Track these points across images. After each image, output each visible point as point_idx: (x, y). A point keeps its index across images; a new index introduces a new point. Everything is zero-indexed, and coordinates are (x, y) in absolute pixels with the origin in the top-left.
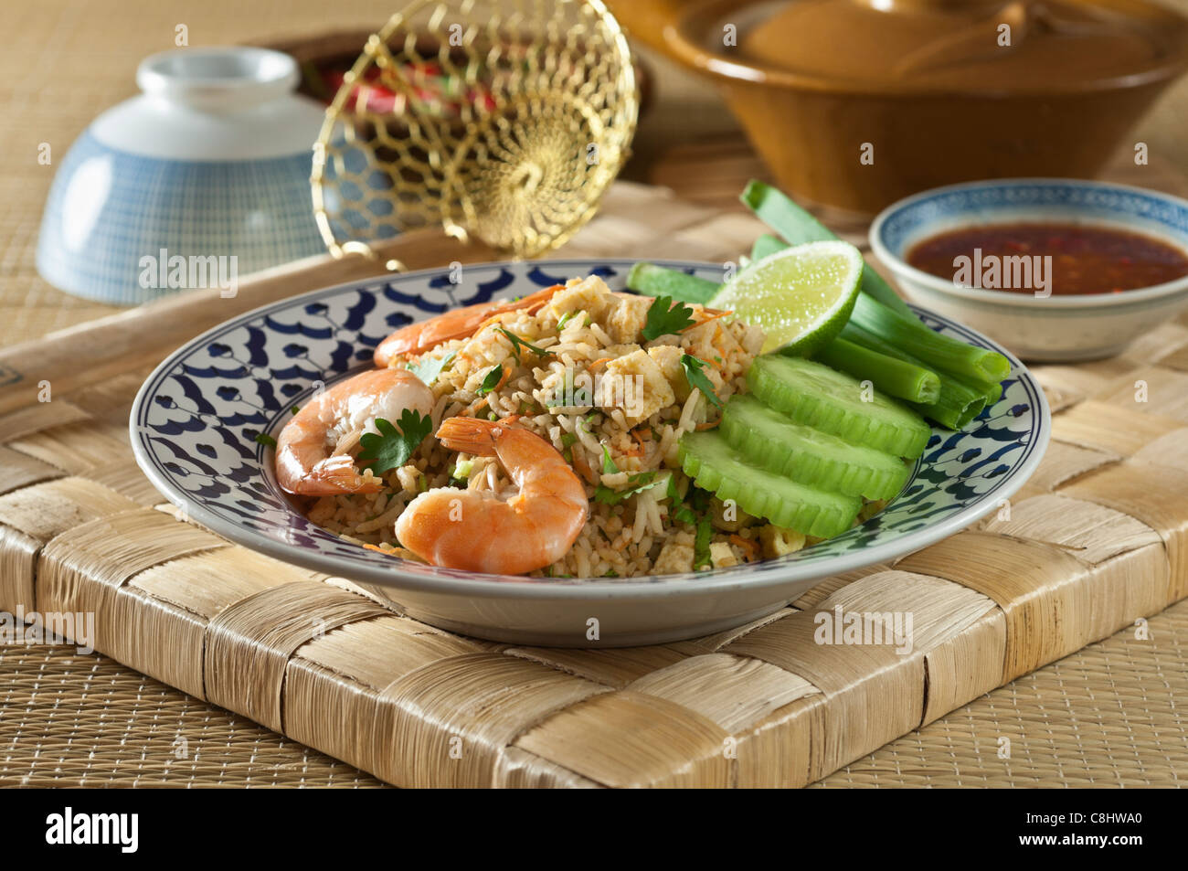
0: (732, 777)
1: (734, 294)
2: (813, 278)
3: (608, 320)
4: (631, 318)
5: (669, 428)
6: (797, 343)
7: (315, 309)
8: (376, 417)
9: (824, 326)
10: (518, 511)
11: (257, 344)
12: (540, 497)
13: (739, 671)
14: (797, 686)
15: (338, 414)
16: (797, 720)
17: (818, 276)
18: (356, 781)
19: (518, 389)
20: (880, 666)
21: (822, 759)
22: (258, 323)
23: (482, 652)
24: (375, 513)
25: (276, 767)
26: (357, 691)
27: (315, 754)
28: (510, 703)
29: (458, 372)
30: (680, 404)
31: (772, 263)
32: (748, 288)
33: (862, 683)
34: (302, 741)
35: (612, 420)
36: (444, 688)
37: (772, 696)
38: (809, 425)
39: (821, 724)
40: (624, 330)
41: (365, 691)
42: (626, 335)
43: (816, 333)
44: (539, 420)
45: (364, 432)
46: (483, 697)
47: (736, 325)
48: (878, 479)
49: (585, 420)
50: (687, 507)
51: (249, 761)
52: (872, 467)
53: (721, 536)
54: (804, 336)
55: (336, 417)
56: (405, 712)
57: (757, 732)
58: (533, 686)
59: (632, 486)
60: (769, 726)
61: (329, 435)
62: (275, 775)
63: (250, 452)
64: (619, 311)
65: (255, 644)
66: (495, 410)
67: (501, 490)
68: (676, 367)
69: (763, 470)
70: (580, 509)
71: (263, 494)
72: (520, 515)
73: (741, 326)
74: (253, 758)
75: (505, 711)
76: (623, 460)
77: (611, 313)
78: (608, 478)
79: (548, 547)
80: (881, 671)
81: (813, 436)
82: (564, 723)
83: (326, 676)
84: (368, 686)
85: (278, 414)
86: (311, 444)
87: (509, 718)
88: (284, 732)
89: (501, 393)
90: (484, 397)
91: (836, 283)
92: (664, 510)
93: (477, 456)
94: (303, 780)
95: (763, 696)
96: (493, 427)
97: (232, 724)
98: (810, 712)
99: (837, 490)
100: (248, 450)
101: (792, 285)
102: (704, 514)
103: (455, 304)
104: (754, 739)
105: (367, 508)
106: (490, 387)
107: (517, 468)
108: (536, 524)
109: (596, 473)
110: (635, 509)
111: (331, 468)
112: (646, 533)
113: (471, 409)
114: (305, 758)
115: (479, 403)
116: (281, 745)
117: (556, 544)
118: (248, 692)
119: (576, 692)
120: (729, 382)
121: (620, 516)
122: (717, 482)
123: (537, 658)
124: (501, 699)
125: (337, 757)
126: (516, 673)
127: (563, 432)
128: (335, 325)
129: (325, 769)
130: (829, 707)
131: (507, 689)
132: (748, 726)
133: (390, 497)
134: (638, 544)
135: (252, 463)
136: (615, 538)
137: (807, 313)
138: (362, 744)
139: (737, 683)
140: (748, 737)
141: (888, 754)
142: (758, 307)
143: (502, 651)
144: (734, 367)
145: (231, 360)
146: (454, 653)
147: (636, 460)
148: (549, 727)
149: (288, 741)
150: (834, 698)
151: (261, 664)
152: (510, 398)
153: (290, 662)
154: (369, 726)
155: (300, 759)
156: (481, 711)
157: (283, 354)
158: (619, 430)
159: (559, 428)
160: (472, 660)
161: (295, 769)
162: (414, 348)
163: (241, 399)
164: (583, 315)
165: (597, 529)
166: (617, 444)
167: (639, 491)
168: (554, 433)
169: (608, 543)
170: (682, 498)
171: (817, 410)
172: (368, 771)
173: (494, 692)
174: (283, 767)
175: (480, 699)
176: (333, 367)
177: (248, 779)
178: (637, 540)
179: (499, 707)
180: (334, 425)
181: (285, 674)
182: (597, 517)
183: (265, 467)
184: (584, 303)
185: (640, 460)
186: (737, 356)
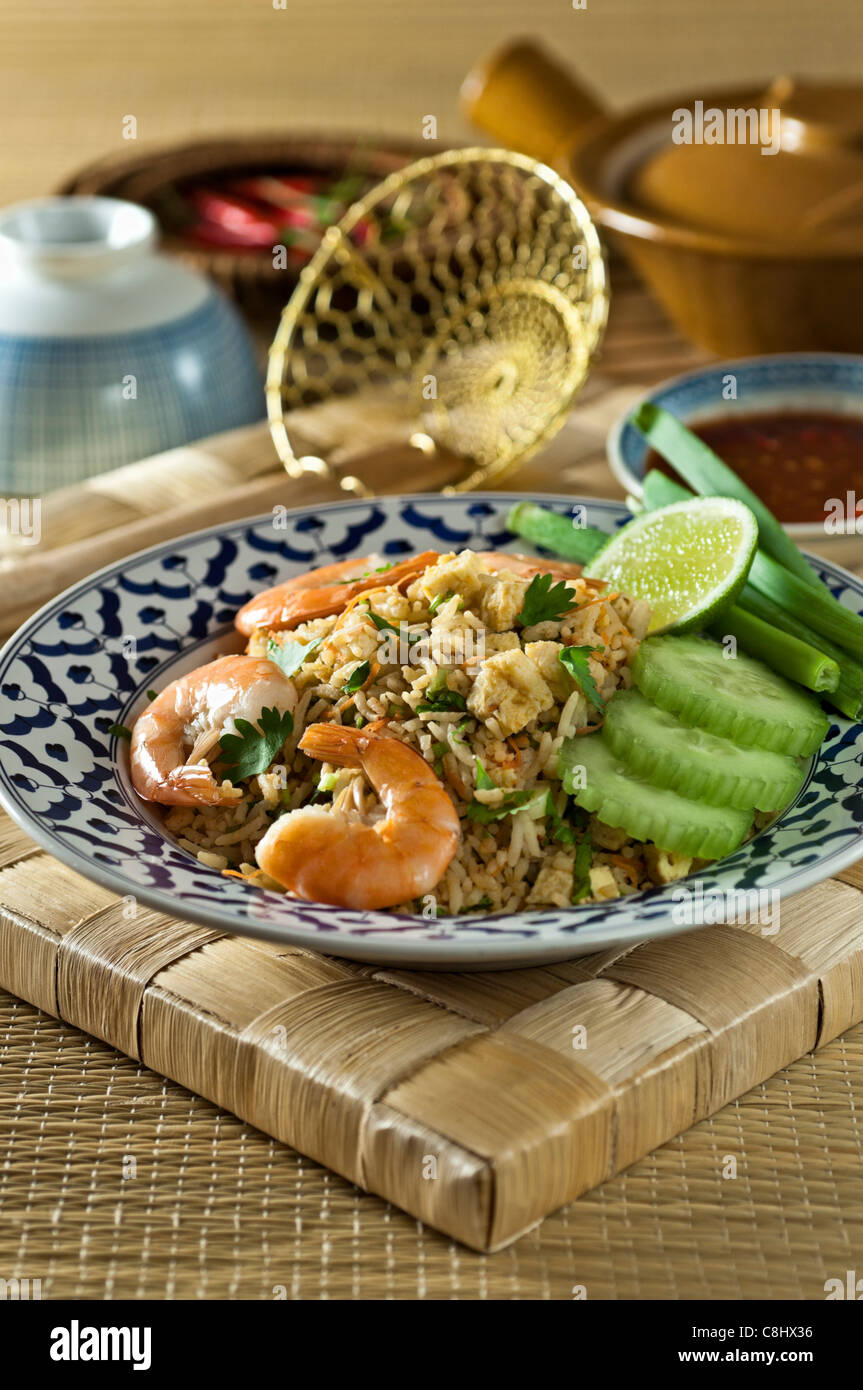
0: (612, 1131)
1: (621, 553)
2: (703, 543)
3: (484, 604)
4: (508, 603)
5: (547, 736)
6: (687, 623)
7: (173, 562)
8: (237, 718)
9: (715, 604)
10: (386, 839)
11: (110, 609)
12: (409, 822)
13: (621, 1005)
14: (683, 1024)
15: (196, 708)
16: (682, 1063)
17: (709, 541)
18: (218, 1118)
19: (386, 688)
20: (770, 994)
21: (708, 1098)
22: (111, 584)
23: (351, 978)
24: (236, 822)
25: (135, 1101)
26: (219, 1028)
27: (173, 1085)
28: (378, 1050)
29: (323, 663)
30: (560, 705)
31: (661, 520)
32: (635, 548)
33: (752, 1015)
34: (161, 1071)
35: (486, 729)
36: (309, 1029)
37: (656, 1037)
38: (699, 726)
39: (707, 1064)
40: (500, 617)
41: (226, 1028)
42: (503, 621)
43: (706, 611)
44: (409, 725)
45: (223, 733)
46: (350, 1041)
47: (621, 601)
48: (771, 791)
49: (457, 727)
50: (566, 824)
51: (105, 1093)
52: (765, 778)
53: (604, 856)
54: (693, 616)
55: (193, 712)
56: (267, 1056)
57: (638, 1081)
58: (403, 1026)
59: (508, 804)
60: (651, 1072)
61: (188, 731)
62: (133, 1111)
63: (102, 747)
64: (494, 595)
65: (111, 967)
66: (363, 712)
67: (368, 810)
68: (555, 667)
69: (648, 784)
70: (451, 835)
71: (116, 806)
72: (387, 844)
73: (627, 601)
74: (109, 1089)
75: (372, 1060)
76: (498, 773)
77: (486, 596)
78: (482, 794)
79: (417, 879)
80: (771, 1000)
81: (702, 741)
82: (435, 1078)
83: (185, 1009)
84: (229, 1024)
85: (133, 694)
86: (167, 743)
87: (377, 1069)
88: (142, 1060)
89: (369, 693)
90: (350, 696)
91: (728, 552)
92: (542, 830)
93: (342, 767)
94: (161, 1117)
95: (645, 1039)
96: (360, 736)
97: (87, 1045)
98: (695, 1054)
99: (726, 804)
100: (101, 744)
101: (682, 549)
102: (584, 830)
103: (323, 551)
104: (635, 1088)
105: (227, 816)
106: (356, 685)
107: (385, 786)
108: (404, 854)
109: (469, 788)
110: (511, 827)
111: (188, 777)
112: (522, 855)
113: (336, 710)
114: (164, 1089)
115: (344, 702)
116: (139, 1072)
117: (426, 874)
118: (104, 1017)
119: (447, 1033)
120: (614, 672)
121: (494, 836)
122: (599, 802)
123: (407, 987)
124: (368, 1044)
125: (198, 1092)
126: (385, 1008)
127: (434, 741)
128: (194, 581)
129: (185, 1103)
130: (716, 1046)
131: (374, 1031)
132: (629, 1074)
133: (251, 806)
134: (513, 869)
135: (104, 762)
136: (490, 860)
137: (697, 585)
138: (223, 1084)
139: (618, 1021)
140: (629, 1088)
141: (779, 1083)
142: (645, 573)
143: (370, 975)
144: (618, 655)
145: (83, 632)
146: (322, 982)
147: (511, 773)
148: (419, 1080)
149: (144, 1068)
150: (721, 1035)
151: (116, 990)
152: (378, 699)
153: (147, 991)
154: (231, 1067)
155: (157, 1091)
156: (346, 1060)
157: (138, 620)
158: (493, 739)
159: (430, 736)
160: (339, 992)
161: (154, 1103)
162: (277, 621)
163: (93, 681)
164: (457, 599)
165: (469, 850)
166: (491, 754)
167: (514, 812)
168: (425, 741)
169: (481, 866)
170: (560, 815)
171: (707, 710)
172: (230, 1109)
173: (361, 1035)
174: (140, 1100)
175: (346, 1044)
176: (192, 633)
177: (105, 1116)
178: (513, 863)
179: (366, 1055)
180: (192, 720)
181: (142, 1003)
182: (471, 838)
183: (118, 766)
184: (457, 583)
185: (515, 772)
186: (621, 639)
